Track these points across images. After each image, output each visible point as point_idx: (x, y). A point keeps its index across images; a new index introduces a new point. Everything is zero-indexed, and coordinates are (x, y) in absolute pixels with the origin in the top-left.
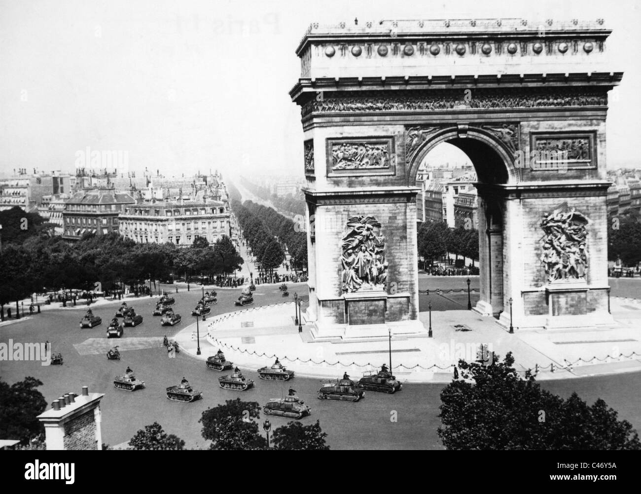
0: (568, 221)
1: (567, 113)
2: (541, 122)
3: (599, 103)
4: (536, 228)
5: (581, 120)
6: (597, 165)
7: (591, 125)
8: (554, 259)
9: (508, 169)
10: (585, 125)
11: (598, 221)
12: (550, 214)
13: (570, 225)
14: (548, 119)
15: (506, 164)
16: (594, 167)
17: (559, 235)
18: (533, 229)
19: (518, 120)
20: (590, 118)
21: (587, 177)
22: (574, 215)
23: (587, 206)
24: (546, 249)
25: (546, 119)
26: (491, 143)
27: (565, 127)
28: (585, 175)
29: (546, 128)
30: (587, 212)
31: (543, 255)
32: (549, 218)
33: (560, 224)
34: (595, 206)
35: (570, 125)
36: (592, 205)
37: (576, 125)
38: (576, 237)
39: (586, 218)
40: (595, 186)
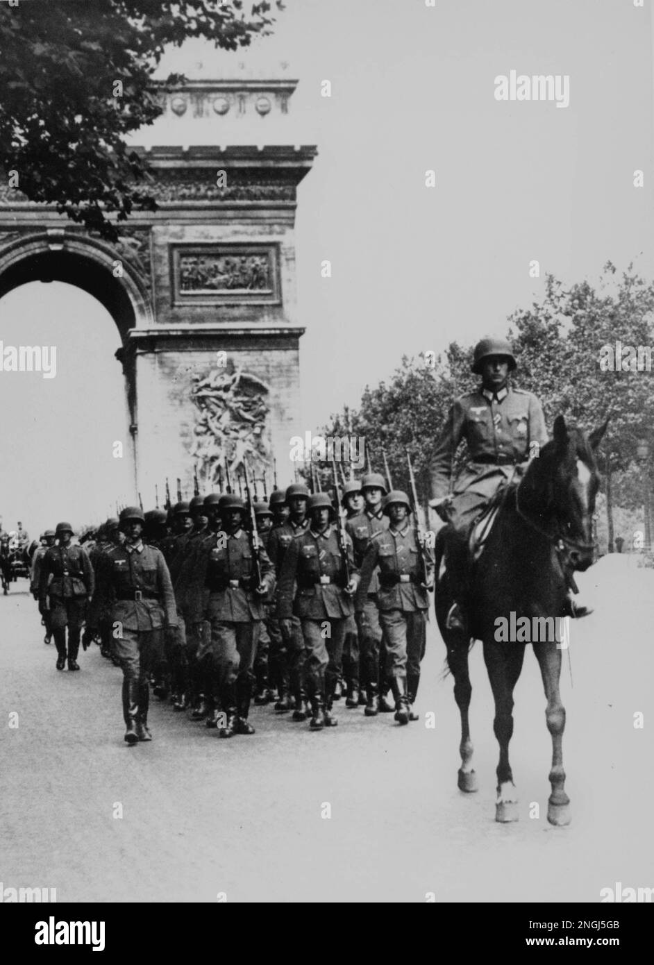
0: (233, 388)
1: (230, 213)
2: (187, 228)
3: (283, 197)
4: (181, 401)
5: (253, 224)
6: (281, 301)
7: (271, 233)
8: (211, 450)
9: (134, 304)
10: (261, 233)
11: (285, 391)
12: (203, 378)
13: (236, 394)
14: (198, 222)
15: (131, 296)
16: (276, 302)
17: (219, 411)
18: (177, 402)
19: (148, 223)
20: (268, 221)
21: (266, 318)
22: (242, 378)
23: (268, 366)
24: (198, 434)
25: (195, 221)
26: (105, 261)
27: (227, 236)
28: (263, 316)
29: (195, 237)
30: (265, 375)
31: (195, 445)
32: (202, 384)
33: (221, 393)
34: (279, 366)
35: (236, 233)
36: (275, 364)
37: (246, 233)
38: (247, 416)
39: (265, 384)
40: (278, 332)
